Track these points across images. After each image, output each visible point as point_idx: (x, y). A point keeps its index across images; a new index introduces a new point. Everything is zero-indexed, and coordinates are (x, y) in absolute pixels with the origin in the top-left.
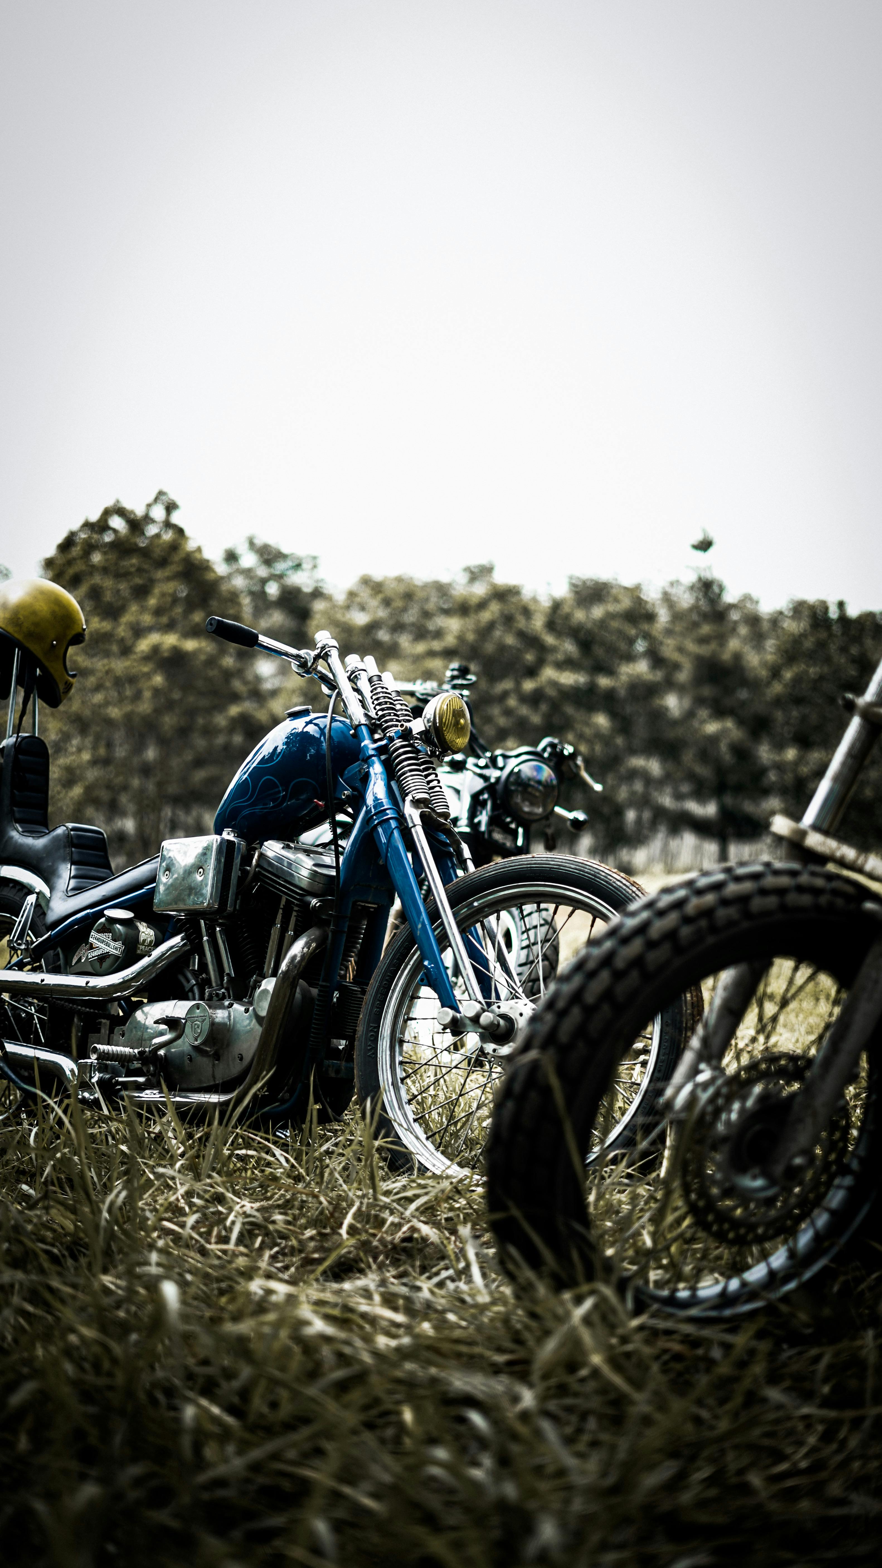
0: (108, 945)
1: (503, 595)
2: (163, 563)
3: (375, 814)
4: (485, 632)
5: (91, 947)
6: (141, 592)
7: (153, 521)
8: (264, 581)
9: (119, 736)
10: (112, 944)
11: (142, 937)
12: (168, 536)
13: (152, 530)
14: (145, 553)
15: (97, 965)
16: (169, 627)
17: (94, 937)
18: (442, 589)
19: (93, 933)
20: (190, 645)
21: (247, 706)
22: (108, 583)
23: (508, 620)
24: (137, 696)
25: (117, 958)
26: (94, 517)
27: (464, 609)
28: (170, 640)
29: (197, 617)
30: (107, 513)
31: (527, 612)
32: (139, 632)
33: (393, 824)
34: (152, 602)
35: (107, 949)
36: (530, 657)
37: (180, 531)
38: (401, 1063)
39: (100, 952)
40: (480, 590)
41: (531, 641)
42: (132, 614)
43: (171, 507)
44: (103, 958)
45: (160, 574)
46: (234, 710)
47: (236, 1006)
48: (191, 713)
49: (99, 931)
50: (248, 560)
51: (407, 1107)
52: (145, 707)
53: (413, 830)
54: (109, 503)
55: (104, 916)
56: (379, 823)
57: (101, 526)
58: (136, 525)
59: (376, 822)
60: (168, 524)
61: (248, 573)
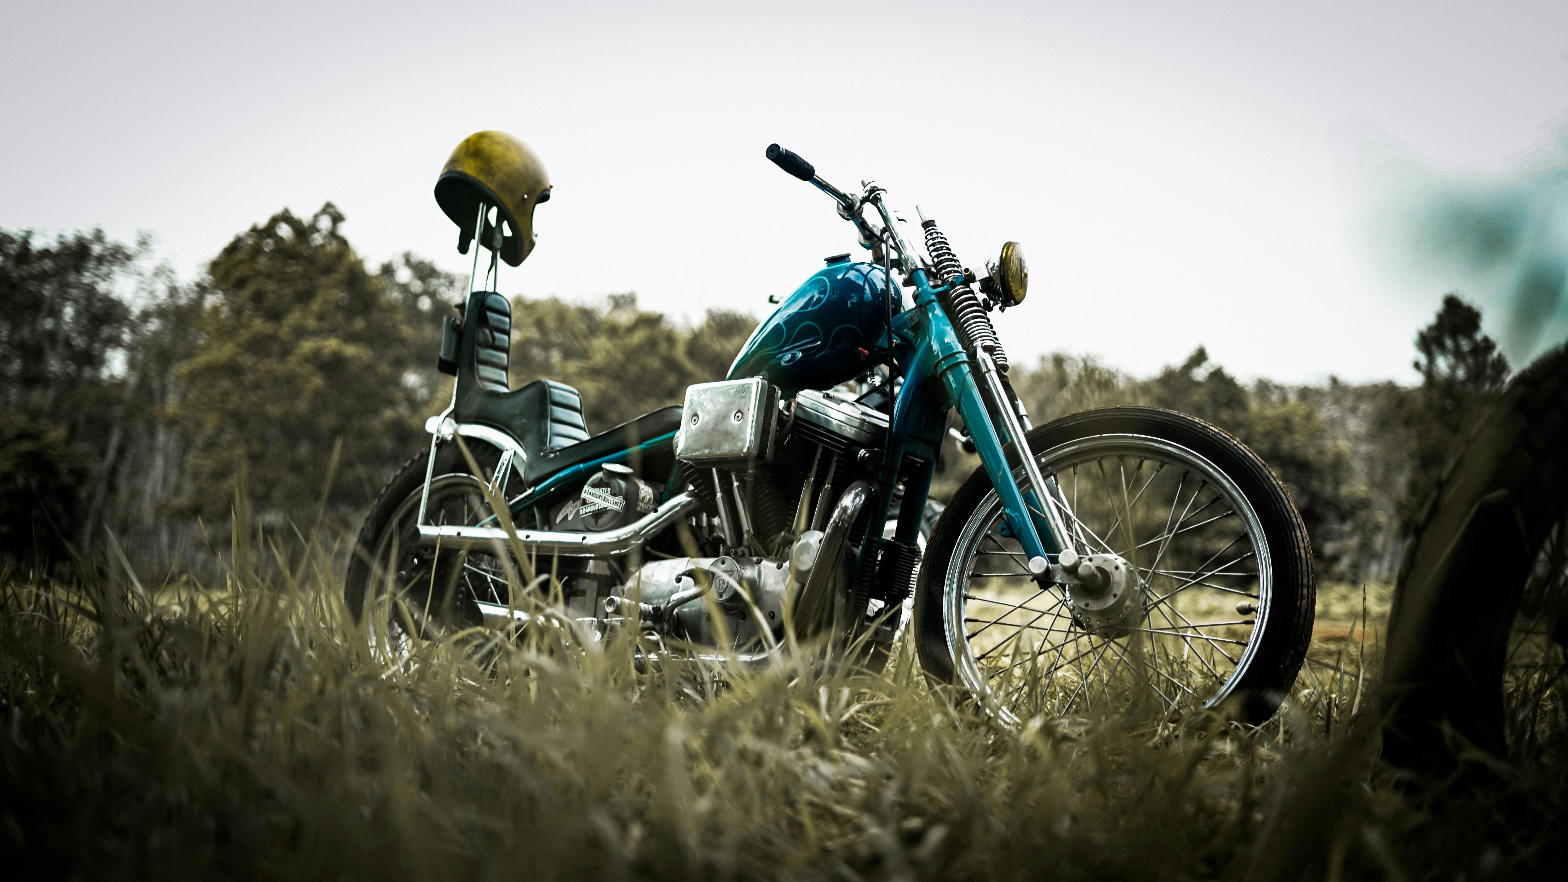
0: (604, 499)
1: (651, 321)
2: (327, 270)
3: (942, 359)
4: (632, 354)
5: (584, 502)
6: (304, 297)
7: (318, 231)
8: (417, 296)
9: (273, 432)
10: (611, 498)
11: (642, 494)
12: (333, 247)
13: (318, 239)
14: (311, 260)
15: (593, 521)
16: (333, 331)
17: (587, 492)
18: (586, 314)
19: (586, 488)
20: (350, 350)
21: (403, 411)
22: (271, 287)
23: (652, 344)
24: (295, 395)
25: (617, 513)
26: (262, 222)
27: (613, 331)
28: (332, 344)
29: (359, 324)
30: (275, 221)
31: (670, 338)
32: (300, 333)
33: (966, 368)
34: (315, 307)
35: (604, 504)
36: (672, 379)
37: (344, 243)
38: (967, 620)
39: (595, 508)
40: (624, 318)
41: (672, 365)
42: (294, 318)
43: (337, 218)
44: (598, 514)
45: (323, 280)
46: (388, 414)
47: (764, 562)
48: (347, 415)
49: (594, 485)
50: (404, 275)
51: (975, 666)
52: (302, 406)
53: (987, 375)
54: (278, 210)
55: (601, 469)
56: (949, 368)
57: (269, 231)
58: (302, 231)
59: (945, 367)
60: (333, 234)
61: (404, 288)
